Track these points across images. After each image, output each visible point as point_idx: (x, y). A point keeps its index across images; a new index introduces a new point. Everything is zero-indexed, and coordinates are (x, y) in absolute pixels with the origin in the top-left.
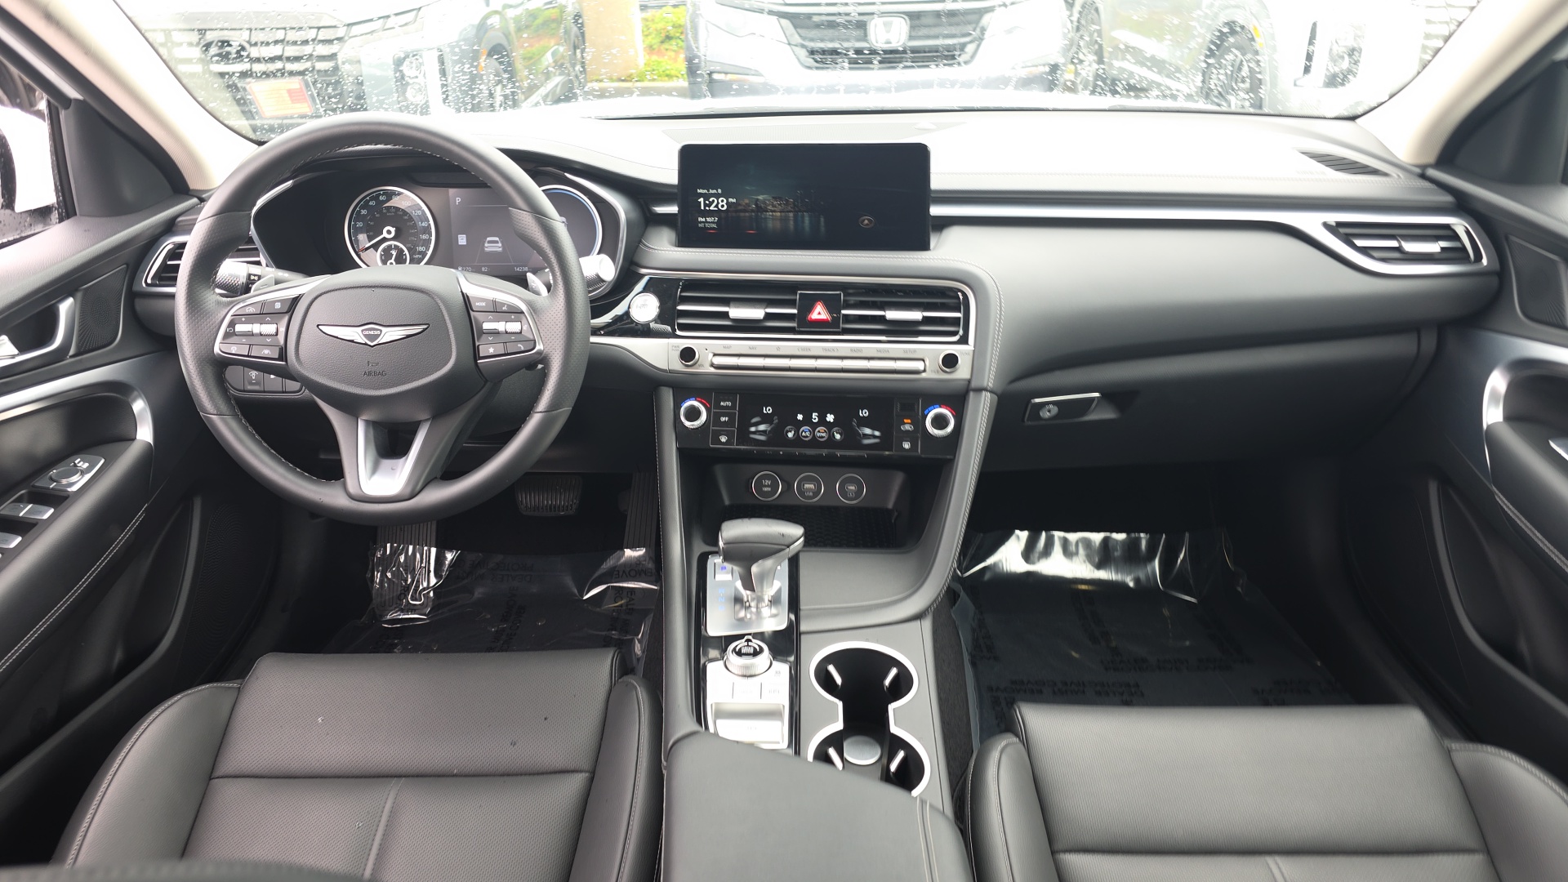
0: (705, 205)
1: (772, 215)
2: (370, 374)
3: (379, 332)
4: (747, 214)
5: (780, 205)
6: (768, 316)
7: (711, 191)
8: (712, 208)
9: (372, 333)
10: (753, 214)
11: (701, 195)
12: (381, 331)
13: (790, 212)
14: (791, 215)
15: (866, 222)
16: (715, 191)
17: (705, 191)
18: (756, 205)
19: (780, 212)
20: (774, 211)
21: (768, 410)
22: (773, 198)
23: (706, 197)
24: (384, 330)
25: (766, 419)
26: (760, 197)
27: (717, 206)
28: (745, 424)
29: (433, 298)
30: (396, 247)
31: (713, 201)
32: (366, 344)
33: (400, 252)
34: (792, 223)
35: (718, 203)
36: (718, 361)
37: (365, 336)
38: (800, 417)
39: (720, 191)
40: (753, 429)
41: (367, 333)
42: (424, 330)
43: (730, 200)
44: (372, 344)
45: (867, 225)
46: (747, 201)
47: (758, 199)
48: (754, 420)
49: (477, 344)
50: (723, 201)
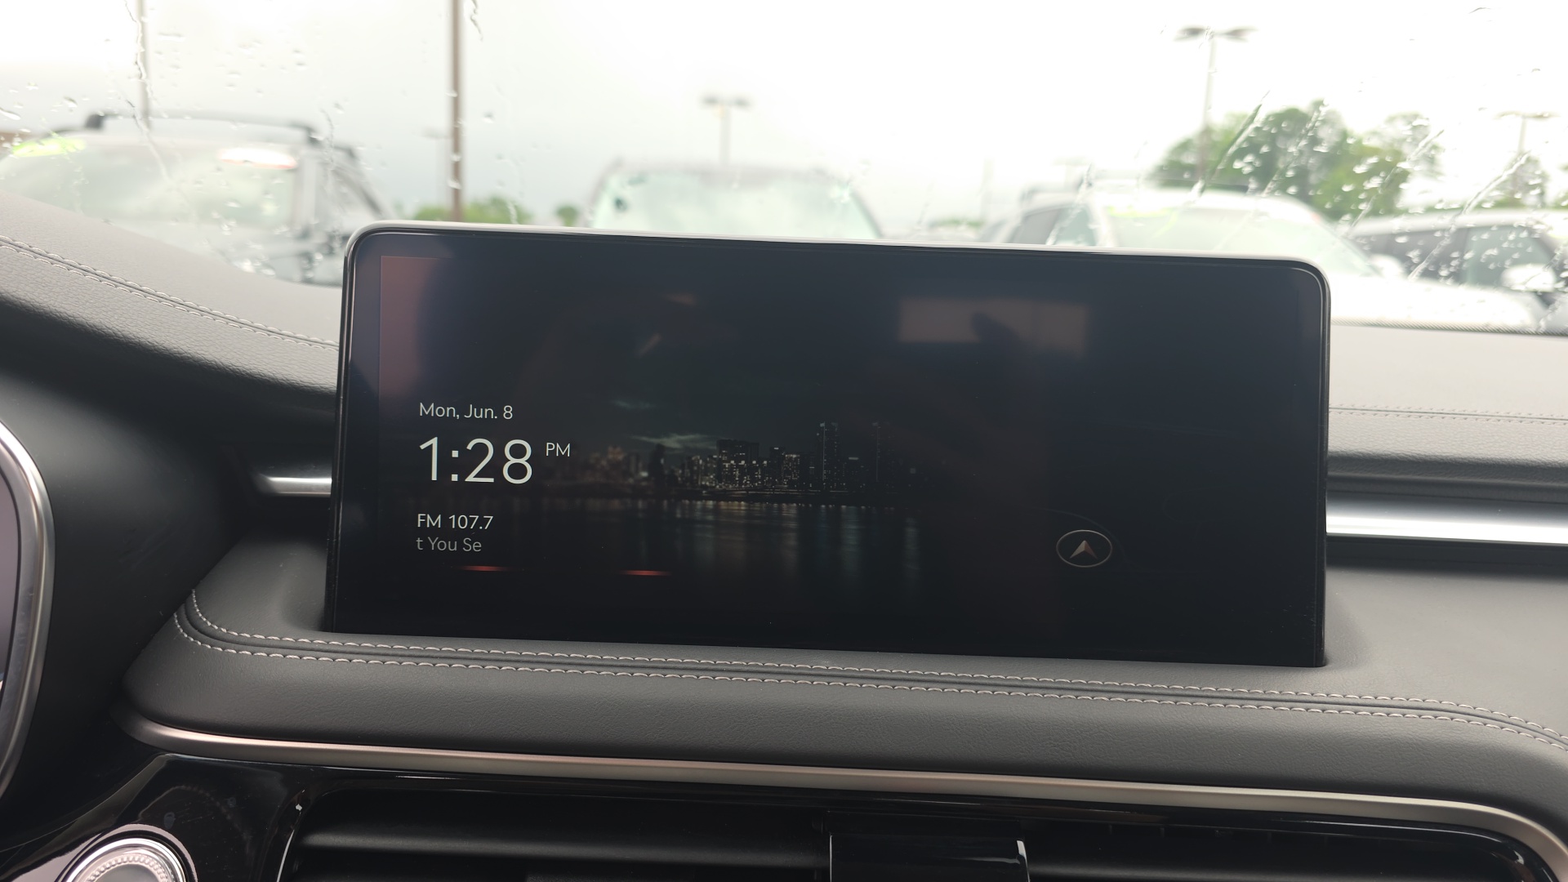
0: (446, 465)
1: (716, 511)
4: (616, 504)
5: (750, 471)
7: (472, 412)
8: (471, 478)
10: (640, 504)
11: (432, 427)
13: (788, 499)
14: (791, 510)
15: (1083, 546)
16: (487, 412)
17: (448, 411)
18: (654, 467)
19: (748, 499)
20: (725, 496)
22: (722, 445)
23: (453, 434)
26: (672, 442)
27: (494, 469)
31: (481, 450)
34: (792, 541)
35: (499, 458)
39: (508, 412)
43: (550, 447)
45: (1083, 557)
46: (617, 454)
47: (661, 448)
50: (518, 451)
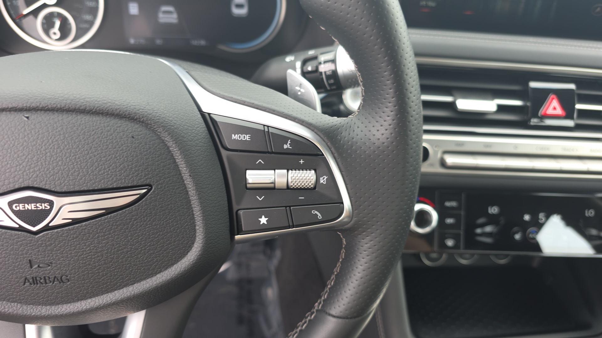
2: (35, 281)
3: (46, 206)
6: (501, 108)
9: (31, 207)
12: (51, 203)
15: (598, 9)
21: (494, 210)
24: (58, 201)
25: (492, 220)
28: (471, 227)
29: (154, 131)
30: (60, 15)
32: (21, 229)
33: (64, 21)
36: (450, 160)
37: (17, 213)
38: (527, 217)
40: (479, 231)
41: (21, 207)
42: (143, 196)
44: (35, 229)
45: (599, 12)
48: (481, 221)
49: (235, 208)
